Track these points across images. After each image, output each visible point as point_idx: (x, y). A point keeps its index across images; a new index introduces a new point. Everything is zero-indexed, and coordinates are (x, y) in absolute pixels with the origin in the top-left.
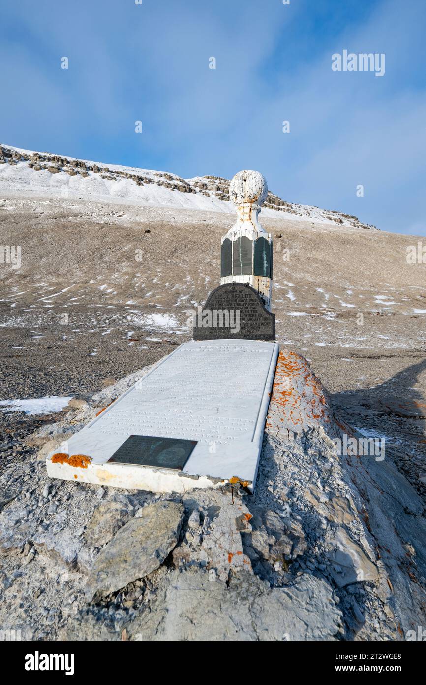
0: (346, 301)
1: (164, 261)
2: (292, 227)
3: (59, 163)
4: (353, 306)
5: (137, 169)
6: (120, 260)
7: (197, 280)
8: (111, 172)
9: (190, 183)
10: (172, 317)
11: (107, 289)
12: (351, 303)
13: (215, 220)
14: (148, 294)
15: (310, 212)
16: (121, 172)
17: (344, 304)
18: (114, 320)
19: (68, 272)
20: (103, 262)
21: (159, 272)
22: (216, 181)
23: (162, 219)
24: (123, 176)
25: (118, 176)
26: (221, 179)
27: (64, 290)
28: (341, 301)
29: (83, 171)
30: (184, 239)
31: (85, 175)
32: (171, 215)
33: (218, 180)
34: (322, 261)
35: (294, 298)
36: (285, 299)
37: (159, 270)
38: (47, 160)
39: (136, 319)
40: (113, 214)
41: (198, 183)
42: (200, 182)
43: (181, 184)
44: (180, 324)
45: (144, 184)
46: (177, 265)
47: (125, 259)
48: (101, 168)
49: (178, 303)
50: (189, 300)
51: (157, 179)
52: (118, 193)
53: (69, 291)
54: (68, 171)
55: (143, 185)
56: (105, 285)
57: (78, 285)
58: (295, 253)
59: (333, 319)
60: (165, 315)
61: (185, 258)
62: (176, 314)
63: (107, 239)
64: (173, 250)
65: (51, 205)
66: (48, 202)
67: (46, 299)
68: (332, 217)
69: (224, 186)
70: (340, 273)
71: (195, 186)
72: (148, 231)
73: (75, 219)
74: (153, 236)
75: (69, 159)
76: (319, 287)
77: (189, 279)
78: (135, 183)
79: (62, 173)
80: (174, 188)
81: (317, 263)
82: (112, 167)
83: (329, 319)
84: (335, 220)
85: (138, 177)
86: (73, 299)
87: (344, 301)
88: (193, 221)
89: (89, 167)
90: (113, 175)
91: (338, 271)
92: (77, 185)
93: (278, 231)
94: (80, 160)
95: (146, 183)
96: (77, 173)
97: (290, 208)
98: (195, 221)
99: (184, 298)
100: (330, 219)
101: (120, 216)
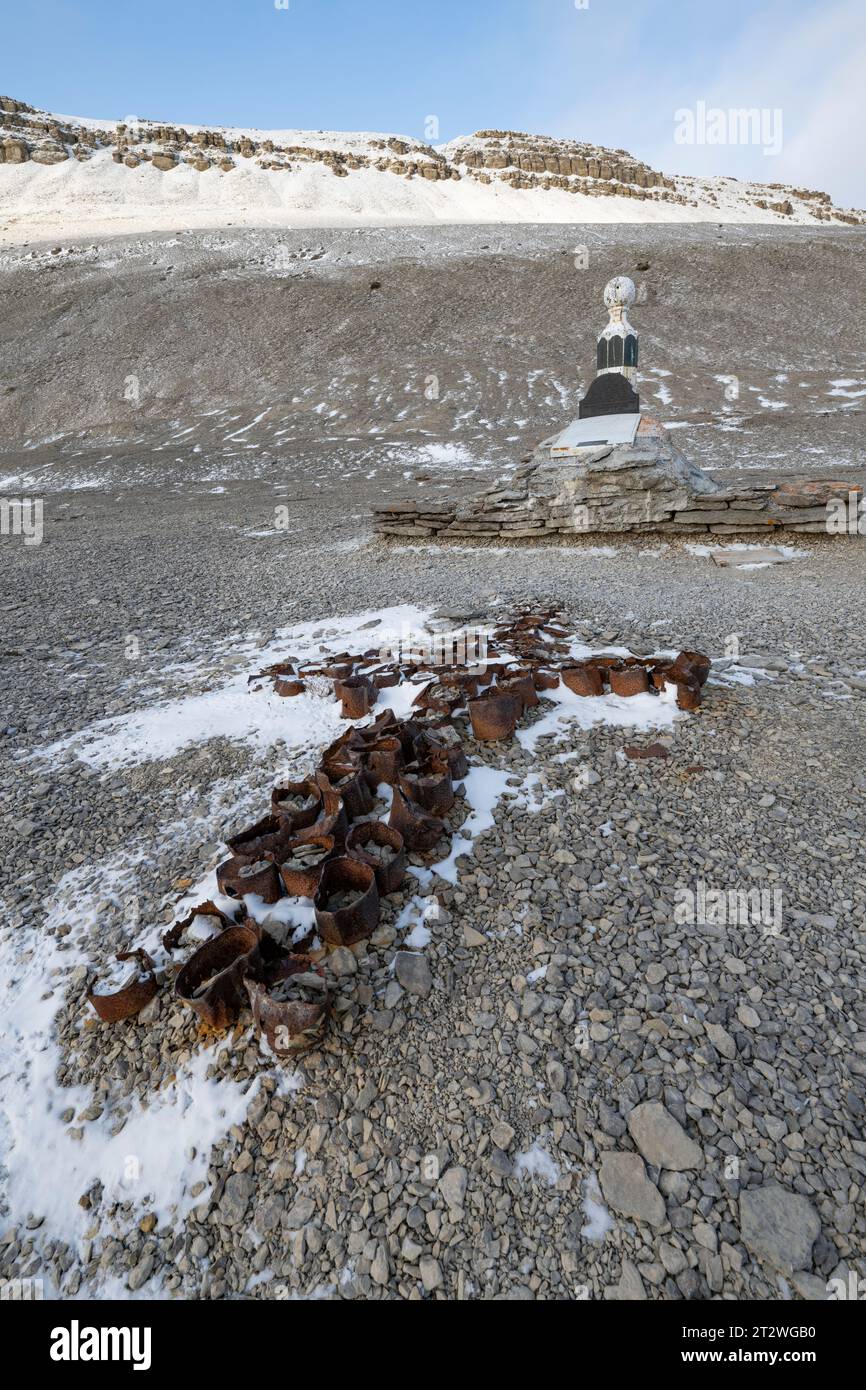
0: (772, 396)
1: (415, 347)
2: (672, 242)
3: (171, 142)
4: (783, 405)
5: (330, 135)
6: (333, 353)
7: (484, 379)
8: (279, 150)
9: (446, 155)
10: (459, 447)
11: (328, 411)
12: (779, 401)
13: (507, 242)
14: (400, 415)
15: (716, 194)
16: (298, 148)
17: (766, 403)
18: (368, 459)
19: (246, 385)
20: (303, 360)
21: (412, 370)
22: (502, 142)
23: (401, 255)
24: (303, 156)
25: (293, 159)
26: (515, 135)
27: (258, 419)
28: (760, 398)
29: (223, 156)
30: (448, 297)
31: (227, 165)
32: (417, 243)
33: (507, 138)
34: (732, 316)
35: (670, 400)
36: (651, 404)
37: (410, 366)
38: (145, 139)
39: (401, 456)
40: (303, 255)
41: (462, 151)
42: (468, 148)
43: (427, 159)
44: (477, 457)
45: (349, 170)
46: (440, 350)
47: (341, 350)
48: (257, 144)
49: (457, 426)
50: (476, 419)
51: (374, 155)
52: (301, 200)
53: (266, 420)
54: (191, 161)
55: (347, 174)
56: (323, 404)
57: (278, 408)
58: (677, 304)
59: (734, 429)
60: (448, 445)
61: (455, 336)
62: (465, 442)
63: (301, 311)
64: (430, 321)
65: (182, 248)
66: (174, 242)
67: (235, 437)
68: (768, 199)
69: (520, 151)
70: (769, 338)
71: (457, 161)
72: (376, 286)
73: (235, 274)
74: (388, 296)
75: (191, 130)
76: (722, 372)
77: (468, 379)
78: (329, 170)
79: (182, 165)
80: (413, 172)
81: (721, 320)
82: (279, 138)
83: (726, 429)
84: (776, 207)
85: (335, 154)
86: (279, 433)
87: (766, 397)
88: (462, 251)
89: (233, 143)
90: (283, 157)
91: (764, 335)
92: (216, 193)
93: (642, 256)
94: (212, 130)
95: (354, 168)
96: (210, 163)
97: (670, 191)
98: (467, 250)
99: (465, 416)
100: (762, 205)
101: (316, 257)
